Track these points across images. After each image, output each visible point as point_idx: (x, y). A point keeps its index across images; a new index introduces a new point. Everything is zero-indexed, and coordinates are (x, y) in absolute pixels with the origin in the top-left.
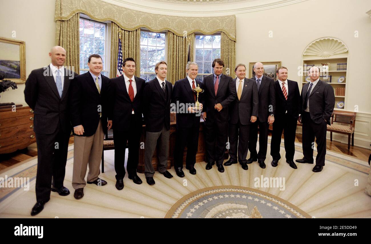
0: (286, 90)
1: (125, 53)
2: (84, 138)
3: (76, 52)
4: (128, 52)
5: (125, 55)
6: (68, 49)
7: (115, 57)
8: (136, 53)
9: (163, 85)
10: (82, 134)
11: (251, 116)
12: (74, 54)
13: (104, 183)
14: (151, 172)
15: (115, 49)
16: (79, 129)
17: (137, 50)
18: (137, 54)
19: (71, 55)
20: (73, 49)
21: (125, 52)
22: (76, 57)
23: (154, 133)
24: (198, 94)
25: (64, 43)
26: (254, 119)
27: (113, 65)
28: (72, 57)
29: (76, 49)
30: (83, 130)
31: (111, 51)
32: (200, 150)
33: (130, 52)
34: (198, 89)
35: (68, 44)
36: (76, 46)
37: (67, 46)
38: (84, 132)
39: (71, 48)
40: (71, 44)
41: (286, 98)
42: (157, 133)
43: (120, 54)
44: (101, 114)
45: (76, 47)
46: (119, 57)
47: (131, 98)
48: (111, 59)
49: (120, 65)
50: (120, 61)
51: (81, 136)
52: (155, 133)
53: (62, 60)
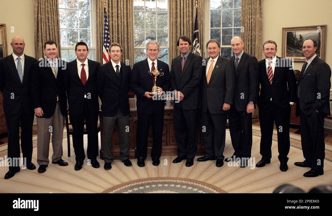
0: (272, 71)
1: (114, 25)
2: (44, 119)
3: (56, 29)
4: (116, 23)
5: (114, 26)
6: (47, 27)
7: (101, 32)
8: (127, 23)
9: (117, 69)
10: (41, 115)
11: (223, 104)
12: (53, 32)
13: (66, 164)
14: (108, 158)
15: (101, 21)
16: (39, 111)
17: (128, 20)
18: (129, 25)
19: (51, 33)
20: (53, 26)
21: (114, 23)
22: (56, 35)
23: (108, 118)
24: (156, 78)
25: (42, 20)
26: (226, 106)
27: (99, 41)
28: (51, 35)
29: (55, 26)
30: (42, 112)
31: (97, 24)
32: (172, 142)
33: (120, 23)
34: (156, 72)
35: (47, 21)
36: (56, 22)
37: (46, 23)
38: (43, 114)
39: (50, 25)
40: (50, 21)
41: (271, 81)
42: (111, 118)
43: (106, 27)
44: (58, 98)
45: (55, 24)
46: (105, 31)
47: (84, 82)
48: (97, 34)
49: (105, 40)
50: (106, 36)
51: (41, 117)
52: (110, 118)
53: (21, 48)
